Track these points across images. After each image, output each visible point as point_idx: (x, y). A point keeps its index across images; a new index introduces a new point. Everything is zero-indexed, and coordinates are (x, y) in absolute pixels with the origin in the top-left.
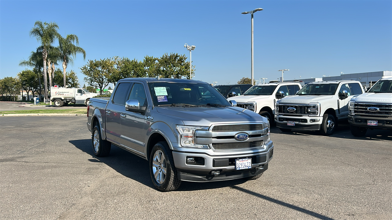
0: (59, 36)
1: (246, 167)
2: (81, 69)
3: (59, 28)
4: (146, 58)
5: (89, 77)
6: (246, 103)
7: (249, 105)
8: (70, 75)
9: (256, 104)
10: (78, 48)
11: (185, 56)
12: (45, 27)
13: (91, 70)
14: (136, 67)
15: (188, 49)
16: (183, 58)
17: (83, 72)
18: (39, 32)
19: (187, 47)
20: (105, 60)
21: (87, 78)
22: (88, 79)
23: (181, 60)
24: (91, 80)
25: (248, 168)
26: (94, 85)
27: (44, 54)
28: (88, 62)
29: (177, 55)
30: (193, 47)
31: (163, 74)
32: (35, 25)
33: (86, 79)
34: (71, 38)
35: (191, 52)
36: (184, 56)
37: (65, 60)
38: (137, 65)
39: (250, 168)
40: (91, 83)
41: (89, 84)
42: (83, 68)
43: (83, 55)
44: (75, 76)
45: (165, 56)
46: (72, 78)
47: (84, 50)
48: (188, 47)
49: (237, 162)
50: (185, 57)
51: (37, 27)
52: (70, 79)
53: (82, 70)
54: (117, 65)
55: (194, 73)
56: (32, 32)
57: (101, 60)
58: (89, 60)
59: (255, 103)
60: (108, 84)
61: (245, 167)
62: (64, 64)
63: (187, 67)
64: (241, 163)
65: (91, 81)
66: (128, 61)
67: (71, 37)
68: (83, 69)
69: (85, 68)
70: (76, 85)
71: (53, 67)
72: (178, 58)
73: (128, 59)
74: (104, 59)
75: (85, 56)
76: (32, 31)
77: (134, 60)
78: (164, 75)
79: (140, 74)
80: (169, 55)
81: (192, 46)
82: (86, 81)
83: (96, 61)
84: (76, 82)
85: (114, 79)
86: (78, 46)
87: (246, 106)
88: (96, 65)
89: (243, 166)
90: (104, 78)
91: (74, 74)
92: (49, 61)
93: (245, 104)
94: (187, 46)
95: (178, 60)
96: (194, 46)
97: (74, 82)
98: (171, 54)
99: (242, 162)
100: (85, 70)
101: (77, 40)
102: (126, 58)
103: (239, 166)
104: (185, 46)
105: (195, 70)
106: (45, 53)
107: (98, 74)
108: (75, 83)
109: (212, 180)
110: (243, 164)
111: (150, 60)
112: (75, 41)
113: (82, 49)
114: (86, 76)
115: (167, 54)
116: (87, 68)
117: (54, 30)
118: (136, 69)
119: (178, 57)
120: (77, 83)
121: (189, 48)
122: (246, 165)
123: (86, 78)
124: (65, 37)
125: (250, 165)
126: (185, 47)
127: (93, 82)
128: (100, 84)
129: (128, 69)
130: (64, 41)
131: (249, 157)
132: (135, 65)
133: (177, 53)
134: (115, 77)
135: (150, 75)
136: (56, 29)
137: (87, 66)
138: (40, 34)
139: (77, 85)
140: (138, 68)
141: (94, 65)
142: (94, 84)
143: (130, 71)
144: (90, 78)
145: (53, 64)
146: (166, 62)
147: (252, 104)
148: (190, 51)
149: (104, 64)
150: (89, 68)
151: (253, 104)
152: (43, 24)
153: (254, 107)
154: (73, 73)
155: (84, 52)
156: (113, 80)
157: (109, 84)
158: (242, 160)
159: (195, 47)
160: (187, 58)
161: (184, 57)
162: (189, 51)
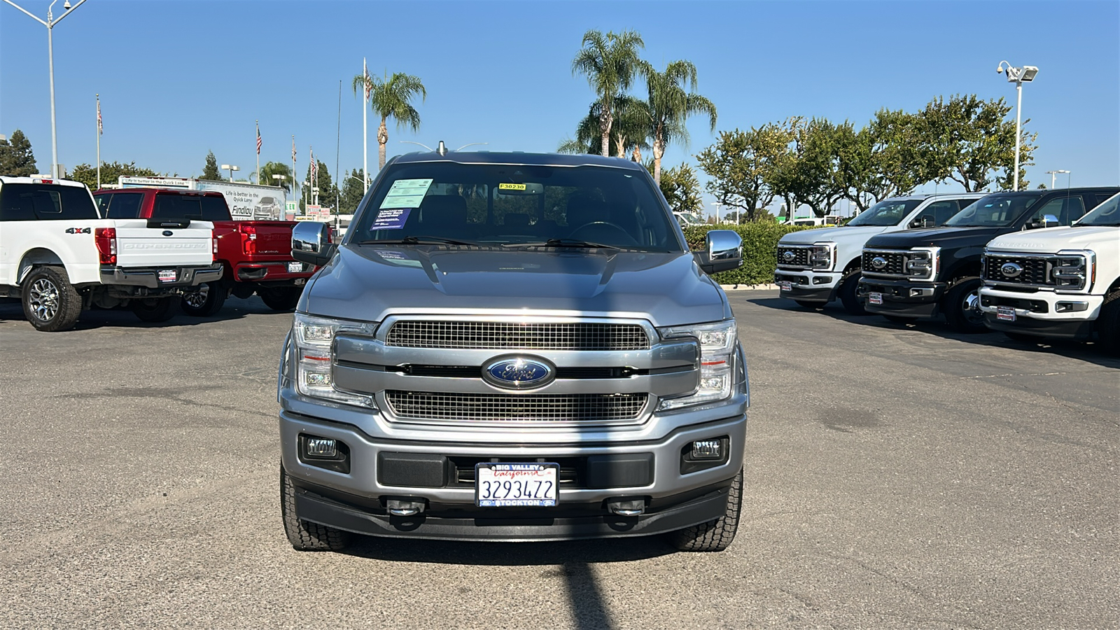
0: (646, 68)
1: (532, 497)
2: (697, 156)
3: (643, 47)
4: (880, 117)
5: (720, 182)
6: (1055, 256)
7: (1066, 261)
8: (679, 176)
9: (1094, 258)
10: (697, 98)
11: (1003, 102)
12: (609, 45)
13: (725, 160)
14: (845, 146)
15: (1013, 78)
16: (996, 109)
17: (703, 167)
18: (594, 60)
19: (1007, 73)
20: (764, 129)
21: (714, 183)
22: (718, 185)
23: (989, 117)
24: (724, 189)
25: (537, 503)
26: (733, 203)
27: (603, 120)
28: (719, 137)
29: (973, 100)
30: (1028, 72)
31: (921, 164)
32: (583, 42)
33: (711, 186)
34: (678, 72)
35: (1020, 88)
36: (999, 105)
37: (659, 133)
38: (847, 139)
39: (548, 503)
40: (725, 197)
41: (719, 199)
42: (702, 154)
43: (709, 118)
44: (692, 178)
45: (935, 105)
46: (684, 185)
47: (711, 104)
48: (1010, 74)
49: (485, 474)
50: (1005, 106)
51: (589, 47)
52: (679, 187)
53: (699, 159)
54: (798, 142)
55: (1032, 159)
56: (578, 63)
57: (752, 128)
58: (720, 132)
59: (1089, 257)
60: (770, 201)
61: (523, 497)
62: (657, 145)
63: (1007, 138)
64: (502, 479)
65: (724, 192)
66: (826, 127)
67: (679, 69)
68: (702, 157)
69: (708, 155)
70: (693, 203)
71: (636, 156)
72: (979, 111)
73: (826, 121)
74: (762, 127)
75: (713, 120)
76: (579, 59)
77: (846, 123)
78: (923, 166)
79: (856, 167)
80: (946, 102)
81: (1025, 67)
82: (710, 190)
83: (740, 133)
84: (692, 195)
85: (781, 182)
86: (697, 93)
87: (1053, 267)
88: (739, 145)
89: (514, 492)
90: (758, 183)
91: (690, 174)
92: (620, 140)
93: (1049, 260)
94: (1010, 68)
95: (979, 118)
96: (1031, 68)
97: (687, 197)
98: (953, 99)
99: (508, 478)
100: (708, 160)
101: (693, 77)
102: (820, 121)
103: (492, 491)
104: (1000, 69)
105: (1035, 148)
106: (606, 117)
107: (742, 170)
108: (690, 198)
109: (414, 531)
110: (515, 487)
111: (892, 122)
112: (689, 79)
113: (705, 101)
114: (712, 178)
115: (941, 100)
116: (715, 153)
117: (628, 54)
118: (845, 152)
119: (977, 106)
120: (695, 197)
121: (1015, 76)
122: (532, 488)
123: (712, 183)
124: (661, 69)
125: (552, 494)
126: (999, 72)
127: (729, 195)
128: (750, 199)
129: (821, 153)
130: (658, 82)
131: (549, 460)
132: (843, 140)
133: (973, 95)
134: (783, 178)
135: (888, 167)
136: (636, 48)
137: (713, 150)
138: (596, 65)
139: (696, 203)
140: (851, 149)
141: (734, 146)
142: (732, 199)
143: (827, 159)
144: (722, 184)
145: (637, 146)
146: (933, 123)
147: (1078, 260)
148: (1019, 84)
149: (759, 142)
150: (719, 153)
151: (1083, 258)
152: (604, 37)
153: (1083, 269)
154: (688, 171)
155: (712, 111)
156: (777, 185)
157: (773, 199)
158: (507, 467)
159: (1036, 71)
160: (1009, 109)
161: (1001, 105)
162: (1015, 84)
